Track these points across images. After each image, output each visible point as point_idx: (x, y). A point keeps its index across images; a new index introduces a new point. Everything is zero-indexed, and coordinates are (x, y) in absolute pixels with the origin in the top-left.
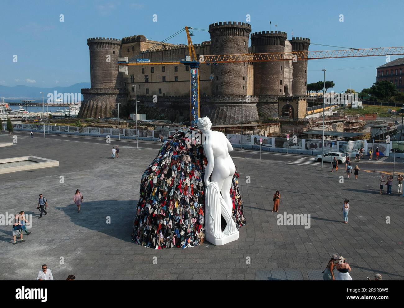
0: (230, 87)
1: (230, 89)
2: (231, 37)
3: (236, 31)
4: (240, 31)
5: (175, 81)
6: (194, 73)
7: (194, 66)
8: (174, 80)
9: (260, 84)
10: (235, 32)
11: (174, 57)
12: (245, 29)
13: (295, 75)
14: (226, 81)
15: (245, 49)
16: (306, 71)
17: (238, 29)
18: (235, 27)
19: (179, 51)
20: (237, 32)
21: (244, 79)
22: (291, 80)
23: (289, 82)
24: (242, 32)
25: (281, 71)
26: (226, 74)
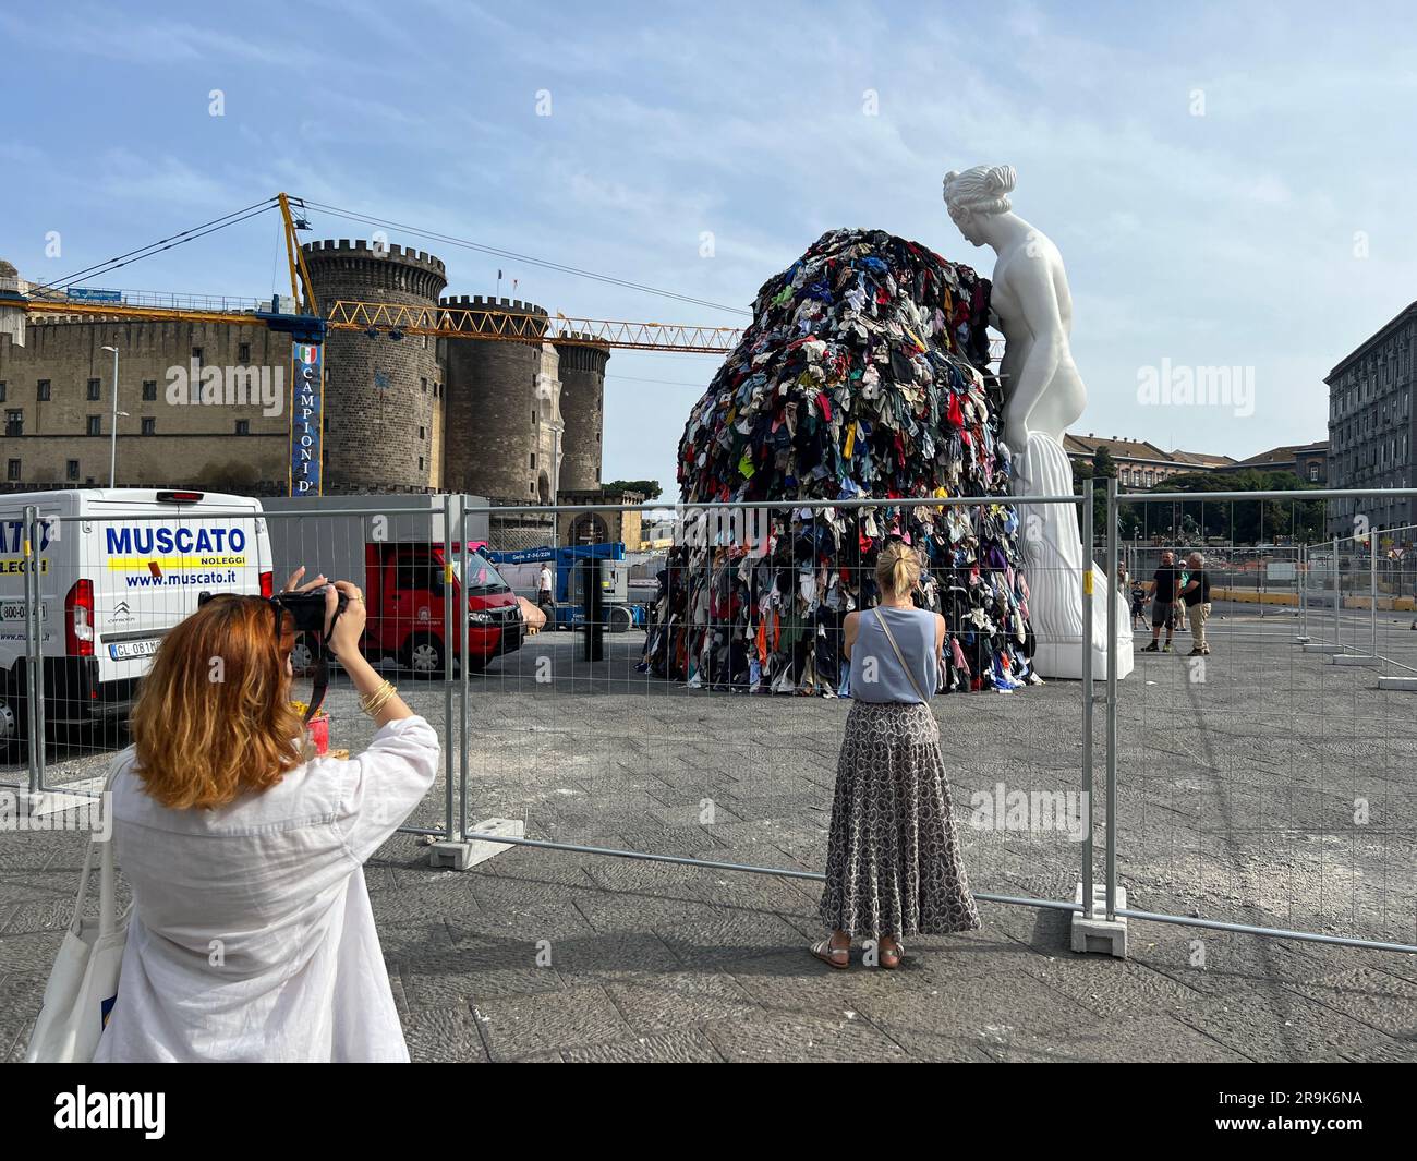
0: (375, 457)
1: (373, 464)
2: (380, 291)
3: (400, 276)
4: (413, 279)
5: (144, 434)
6: (308, 360)
7: (308, 333)
8: (139, 431)
9: (465, 461)
10: (397, 279)
11: (144, 350)
12: (428, 272)
13: (568, 444)
14: (359, 435)
15: (426, 340)
16: (599, 437)
17: (405, 271)
18: (398, 260)
19: (165, 327)
20: (403, 280)
21: (422, 436)
22: (559, 461)
23: (553, 464)
24: (418, 281)
25: (533, 426)
26: (361, 413)
